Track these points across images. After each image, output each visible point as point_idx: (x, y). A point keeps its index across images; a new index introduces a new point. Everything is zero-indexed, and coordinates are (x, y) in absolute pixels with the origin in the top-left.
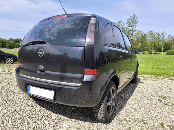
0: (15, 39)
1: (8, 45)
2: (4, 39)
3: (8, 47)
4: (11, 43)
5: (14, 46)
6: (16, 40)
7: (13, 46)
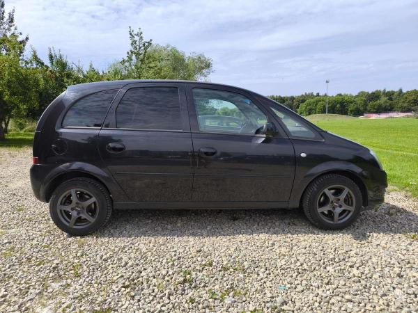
0: (370, 92)
1: (352, 107)
2: (347, 95)
3: (351, 111)
4: (359, 102)
5: (366, 109)
6: (373, 93)
7: (362, 109)
